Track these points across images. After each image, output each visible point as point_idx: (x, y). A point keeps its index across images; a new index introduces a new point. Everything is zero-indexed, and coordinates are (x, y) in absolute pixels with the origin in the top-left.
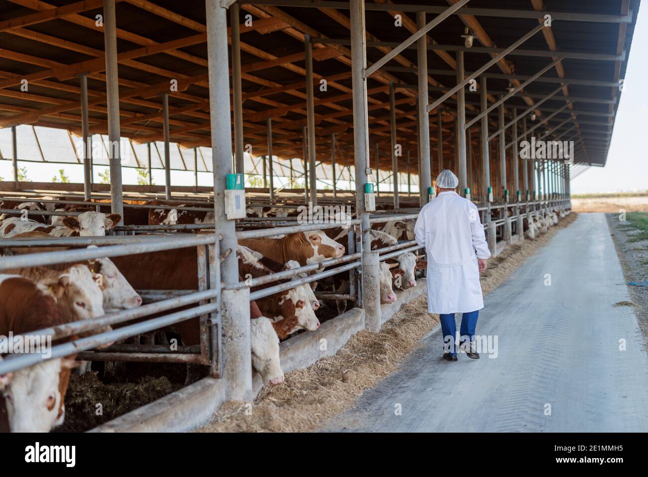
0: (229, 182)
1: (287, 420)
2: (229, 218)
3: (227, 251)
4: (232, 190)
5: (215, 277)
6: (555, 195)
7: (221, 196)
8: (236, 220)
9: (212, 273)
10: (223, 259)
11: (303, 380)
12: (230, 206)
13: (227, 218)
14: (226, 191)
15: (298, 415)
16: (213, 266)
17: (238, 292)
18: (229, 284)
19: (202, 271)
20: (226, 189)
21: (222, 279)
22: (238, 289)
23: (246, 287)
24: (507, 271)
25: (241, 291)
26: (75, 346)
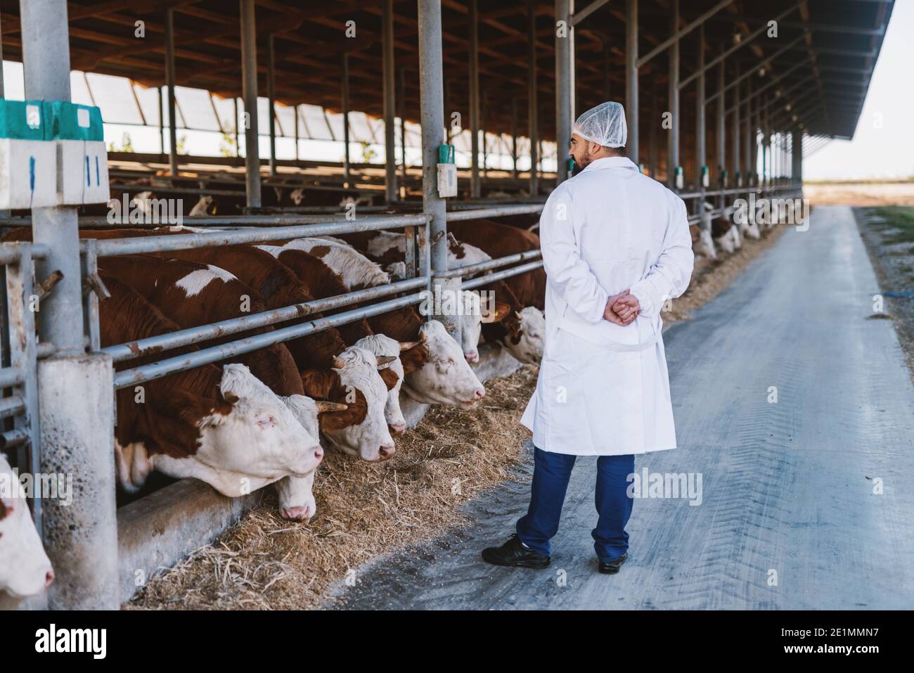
0: (443, 155)
1: (504, 425)
2: (441, 196)
3: (439, 233)
4: (446, 164)
5: (426, 263)
6: (783, 179)
7: (431, 171)
8: (446, 198)
9: (421, 258)
10: (434, 243)
11: (508, 389)
12: (442, 182)
13: (439, 195)
14: (438, 165)
15: (515, 421)
16: (423, 251)
17: (450, 281)
18: (439, 272)
19: (410, 256)
20: (439, 162)
21: (432, 268)
22: (450, 278)
23: (457, 276)
24: (726, 277)
25: (453, 279)
26: (314, 326)
